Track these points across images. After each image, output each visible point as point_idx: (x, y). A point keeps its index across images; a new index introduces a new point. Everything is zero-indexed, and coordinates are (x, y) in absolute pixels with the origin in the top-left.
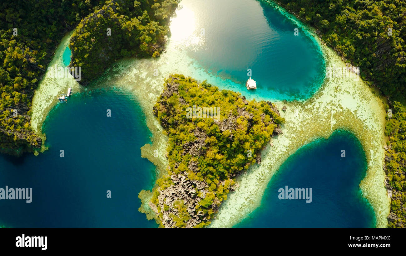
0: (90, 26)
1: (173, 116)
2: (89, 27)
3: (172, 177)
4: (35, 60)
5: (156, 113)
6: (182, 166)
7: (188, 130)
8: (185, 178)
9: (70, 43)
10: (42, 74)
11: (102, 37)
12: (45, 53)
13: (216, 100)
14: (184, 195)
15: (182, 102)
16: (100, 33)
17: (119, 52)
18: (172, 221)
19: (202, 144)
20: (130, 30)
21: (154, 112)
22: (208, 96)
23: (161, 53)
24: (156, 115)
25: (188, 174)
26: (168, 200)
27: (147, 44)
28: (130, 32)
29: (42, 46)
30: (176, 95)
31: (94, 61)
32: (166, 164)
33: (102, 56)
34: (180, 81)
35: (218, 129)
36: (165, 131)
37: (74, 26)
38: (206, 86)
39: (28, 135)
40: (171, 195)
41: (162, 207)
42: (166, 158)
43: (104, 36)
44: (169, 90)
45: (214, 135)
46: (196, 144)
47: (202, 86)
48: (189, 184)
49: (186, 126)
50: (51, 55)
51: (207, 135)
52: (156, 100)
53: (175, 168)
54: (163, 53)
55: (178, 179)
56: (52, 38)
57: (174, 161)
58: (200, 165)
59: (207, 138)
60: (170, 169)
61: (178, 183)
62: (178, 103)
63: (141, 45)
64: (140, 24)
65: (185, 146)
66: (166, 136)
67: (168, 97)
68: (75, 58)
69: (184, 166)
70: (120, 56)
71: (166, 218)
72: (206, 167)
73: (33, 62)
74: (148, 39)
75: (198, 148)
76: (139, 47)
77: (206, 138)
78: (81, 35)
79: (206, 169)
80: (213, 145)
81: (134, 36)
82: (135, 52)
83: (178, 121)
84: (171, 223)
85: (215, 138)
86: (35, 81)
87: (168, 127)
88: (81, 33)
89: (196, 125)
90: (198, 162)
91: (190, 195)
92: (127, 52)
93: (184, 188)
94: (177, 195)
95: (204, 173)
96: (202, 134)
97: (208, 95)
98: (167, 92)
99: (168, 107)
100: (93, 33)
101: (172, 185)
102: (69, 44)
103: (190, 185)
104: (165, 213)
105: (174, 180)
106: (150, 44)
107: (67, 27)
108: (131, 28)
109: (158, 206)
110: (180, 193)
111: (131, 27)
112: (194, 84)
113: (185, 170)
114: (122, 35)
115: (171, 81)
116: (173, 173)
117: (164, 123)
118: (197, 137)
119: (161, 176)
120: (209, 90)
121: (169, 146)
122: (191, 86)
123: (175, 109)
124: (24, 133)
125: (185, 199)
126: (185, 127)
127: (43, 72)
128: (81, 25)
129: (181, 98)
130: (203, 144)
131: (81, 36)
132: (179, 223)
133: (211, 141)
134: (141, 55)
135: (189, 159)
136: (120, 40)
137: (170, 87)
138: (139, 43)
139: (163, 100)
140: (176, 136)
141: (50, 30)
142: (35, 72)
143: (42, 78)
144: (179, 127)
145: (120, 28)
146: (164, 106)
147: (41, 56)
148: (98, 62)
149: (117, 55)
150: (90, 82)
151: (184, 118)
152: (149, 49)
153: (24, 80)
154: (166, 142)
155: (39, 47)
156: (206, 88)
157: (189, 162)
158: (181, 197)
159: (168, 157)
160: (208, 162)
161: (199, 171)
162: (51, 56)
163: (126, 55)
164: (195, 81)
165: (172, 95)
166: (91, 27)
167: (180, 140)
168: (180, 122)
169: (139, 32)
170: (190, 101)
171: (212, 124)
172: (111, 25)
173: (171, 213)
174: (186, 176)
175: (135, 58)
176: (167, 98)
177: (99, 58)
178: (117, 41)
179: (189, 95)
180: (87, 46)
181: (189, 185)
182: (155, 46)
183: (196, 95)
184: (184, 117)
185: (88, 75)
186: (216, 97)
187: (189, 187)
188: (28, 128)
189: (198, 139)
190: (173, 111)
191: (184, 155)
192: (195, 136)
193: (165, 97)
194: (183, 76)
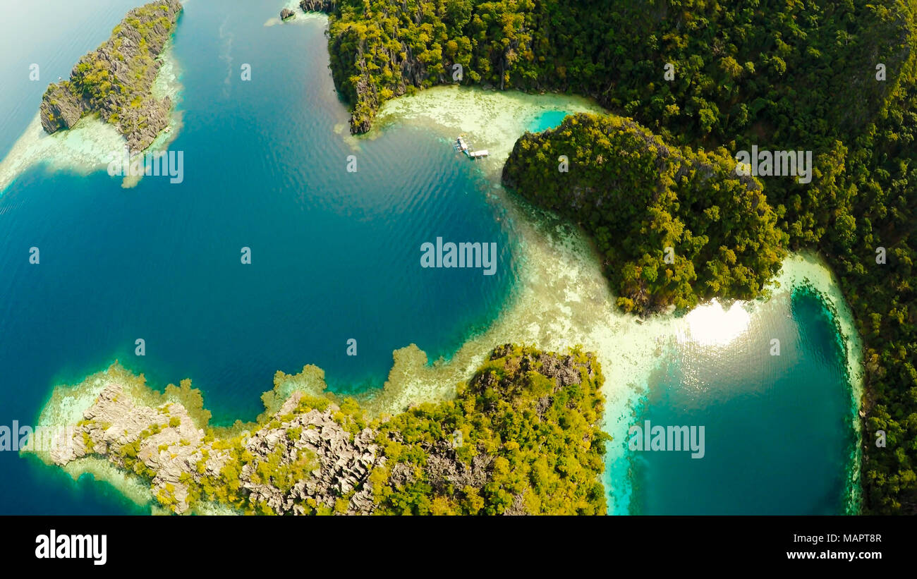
0: (625, 140)
1: (504, 395)
2: (622, 140)
3: (366, 431)
4: (514, 62)
5: (499, 353)
6: (395, 448)
7: (482, 438)
8: (371, 463)
9: (575, 117)
10: (494, 86)
11: (613, 175)
12: (536, 75)
13: (573, 477)
14: (331, 468)
15: (542, 405)
16: (621, 167)
17: (599, 224)
18: (267, 451)
19: (459, 481)
20: (654, 226)
21: (500, 349)
22: (576, 457)
23: (634, 312)
24: (495, 355)
25: (381, 466)
26: (312, 434)
27: (641, 275)
28: (648, 227)
29: (547, 62)
30: (551, 387)
31: (560, 180)
32: (394, 409)
33: (577, 191)
34: (589, 380)
35: (504, 507)
36: (465, 387)
37: (611, 107)
38: (597, 445)
39: (369, 102)
40: (324, 438)
41: (293, 424)
42: (406, 406)
43: (617, 178)
44: (557, 367)
45: (488, 503)
46: (454, 467)
47: (596, 434)
48: (360, 474)
49: (490, 432)
50: (538, 88)
51: (484, 488)
52: (529, 344)
53: (390, 433)
54: (637, 318)
55: (365, 446)
56: (570, 76)
57: (403, 426)
58: (410, 488)
59: (475, 489)
60: (383, 422)
61: (357, 448)
62: (536, 396)
63: (632, 263)
64: (675, 241)
65: (443, 444)
66: (455, 391)
67: (541, 368)
68: (551, 139)
69: (397, 454)
70: (593, 229)
71: (272, 438)
72: (407, 503)
73: (509, 58)
74: (652, 273)
75: (446, 475)
76: (626, 261)
77: (475, 486)
78: (599, 131)
79: (403, 504)
80: (463, 506)
81: (645, 240)
82: (613, 257)
83: (496, 409)
84: (262, 449)
85: (482, 506)
86: (476, 76)
87: (475, 391)
88: (602, 128)
89: (499, 455)
90: (414, 482)
91: (334, 481)
92: (606, 240)
93: (348, 465)
94: (328, 453)
95: (394, 501)
96: (482, 473)
97: (578, 456)
98: (554, 363)
99: (520, 376)
100: (613, 155)
101: (348, 435)
102: (572, 115)
103: (359, 477)
104: (281, 432)
105: (360, 438)
106: (642, 281)
107: (603, 94)
108: (659, 227)
109: (295, 412)
110: (334, 457)
111: (662, 226)
112: (593, 414)
113: (388, 458)
114: (635, 216)
115: (580, 362)
116: (377, 432)
117: (483, 378)
118: (473, 466)
119: (363, 404)
120: (591, 452)
121: (435, 404)
122: (586, 410)
123: (520, 394)
124: (370, 93)
125: (323, 472)
126: (487, 430)
127: (498, 85)
128: (617, 121)
129: (550, 398)
130: (458, 484)
131: (597, 132)
132: (267, 469)
133: (471, 501)
134: (612, 273)
135: (416, 461)
136: (625, 216)
137: (566, 364)
138: (636, 258)
139: (531, 360)
140: (460, 414)
141: (582, 64)
142: (492, 70)
143: (488, 89)
144: (483, 417)
145: (648, 204)
146: (519, 367)
147: (526, 69)
148: (561, 188)
149: (591, 223)
150: (515, 187)
151: (505, 423)
152: (632, 284)
153: (470, 56)
154: (441, 395)
155: (542, 58)
156: (593, 443)
157: (409, 461)
158: (326, 461)
159: (410, 409)
160: (420, 506)
161: (395, 489)
162: (536, 88)
163: (597, 239)
164: (600, 415)
165: (550, 377)
166: (624, 144)
167: (455, 426)
168: (494, 416)
169: (658, 246)
170: (549, 422)
171: (510, 491)
172: (646, 182)
173: (285, 446)
174: (376, 463)
175: (601, 263)
176: (538, 367)
177: (569, 187)
178: (619, 209)
179: (563, 414)
180: (584, 152)
181: (357, 474)
182: (644, 293)
183: (569, 430)
184: (508, 420)
185: (527, 180)
186: (580, 477)
187: (352, 475)
188: (381, 96)
189: (467, 468)
190: (514, 392)
191: (423, 447)
192: (472, 460)
193: (540, 363)
194: (601, 385)
